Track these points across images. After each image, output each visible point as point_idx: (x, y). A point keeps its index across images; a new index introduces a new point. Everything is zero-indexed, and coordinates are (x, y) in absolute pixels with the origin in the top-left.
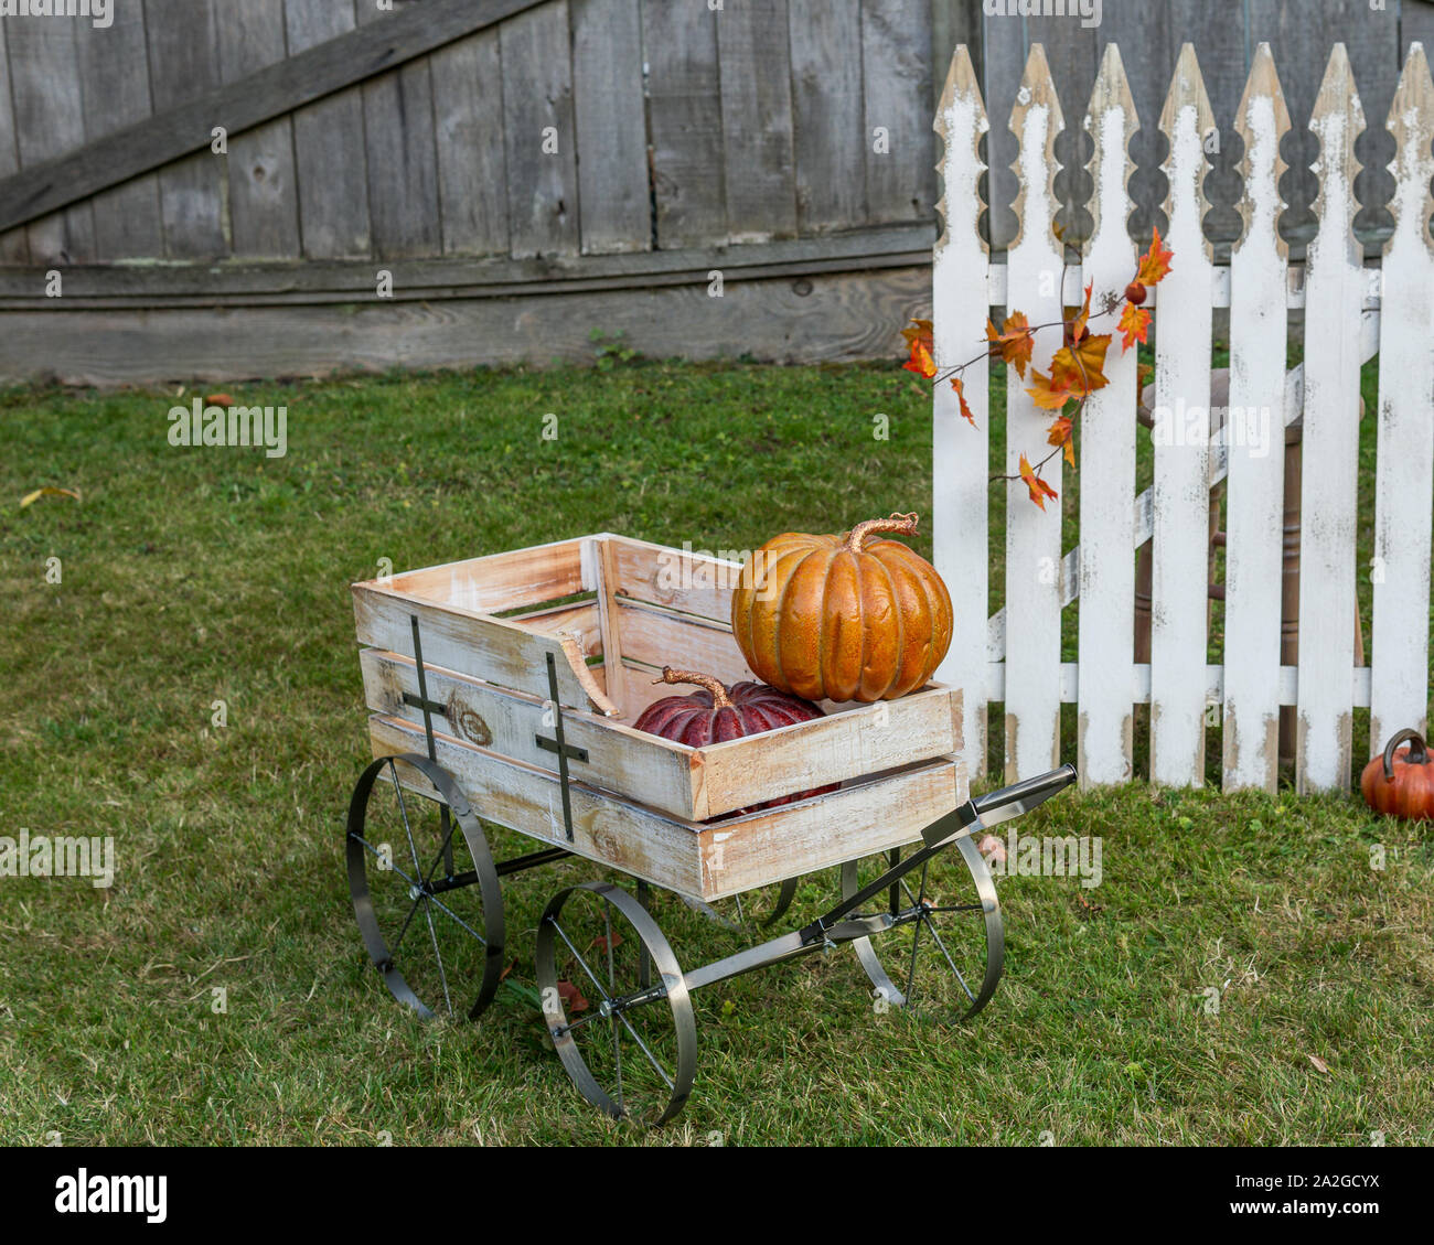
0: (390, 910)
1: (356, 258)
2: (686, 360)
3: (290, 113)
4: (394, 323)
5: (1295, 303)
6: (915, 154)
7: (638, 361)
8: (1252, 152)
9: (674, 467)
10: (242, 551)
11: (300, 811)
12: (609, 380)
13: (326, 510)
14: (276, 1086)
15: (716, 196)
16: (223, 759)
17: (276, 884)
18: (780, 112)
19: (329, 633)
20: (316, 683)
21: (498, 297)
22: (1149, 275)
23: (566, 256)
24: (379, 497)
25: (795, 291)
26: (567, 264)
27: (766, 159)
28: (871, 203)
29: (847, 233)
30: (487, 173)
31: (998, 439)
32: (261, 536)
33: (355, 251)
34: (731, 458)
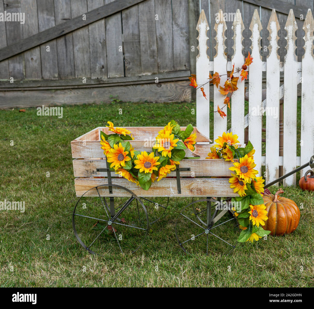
0: (66, 213)
1: (55, 79)
2: (132, 102)
3: (40, 45)
4: (64, 94)
5: (282, 70)
6: (185, 55)
7: (121, 102)
8: (271, 35)
9: (131, 122)
10: (28, 139)
11: (44, 193)
12: (114, 106)
13: (48, 131)
14: (39, 249)
15: (139, 64)
16: (25, 182)
17: (38, 208)
18: (154, 45)
19: (50, 156)
20: (47, 166)
21: (88, 88)
22: (247, 63)
23: (104, 78)
24: (61, 128)
25: (157, 86)
26: (104, 80)
27: (151, 56)
28: (175, 66)
29: (169, 72)
30: (86, 59)
31: (212, 103)
32: (33, 136)
33: (54, 77)
34: (144, 120)
